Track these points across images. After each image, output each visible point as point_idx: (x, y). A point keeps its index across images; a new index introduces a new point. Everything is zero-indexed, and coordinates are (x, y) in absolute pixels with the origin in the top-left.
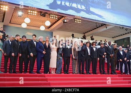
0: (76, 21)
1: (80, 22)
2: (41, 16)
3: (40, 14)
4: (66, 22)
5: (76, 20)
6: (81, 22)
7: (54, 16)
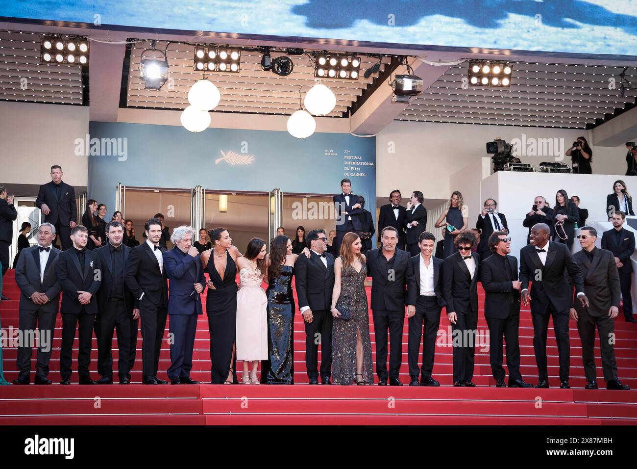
0: (480, 75)
1: (506, 82)
2: (266, 70)
3: (263, 63)
4: (414, 92)
5: (476, 69)
6: (509, 76)
7: (339, 64)
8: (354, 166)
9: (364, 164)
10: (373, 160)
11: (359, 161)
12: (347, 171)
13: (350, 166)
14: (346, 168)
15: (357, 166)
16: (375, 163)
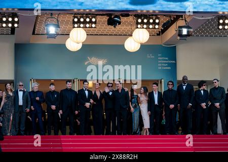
0: (223, 24)
5: (221, 21)
7: (148, 22)
8: (164, 63)
9: (170, 62)
10: (175, 59)
11: (167, 60)
12: (160, 66)
13: (162, 63)
14: (159, 65)
15: (165, 63)
16: (176, 61)
